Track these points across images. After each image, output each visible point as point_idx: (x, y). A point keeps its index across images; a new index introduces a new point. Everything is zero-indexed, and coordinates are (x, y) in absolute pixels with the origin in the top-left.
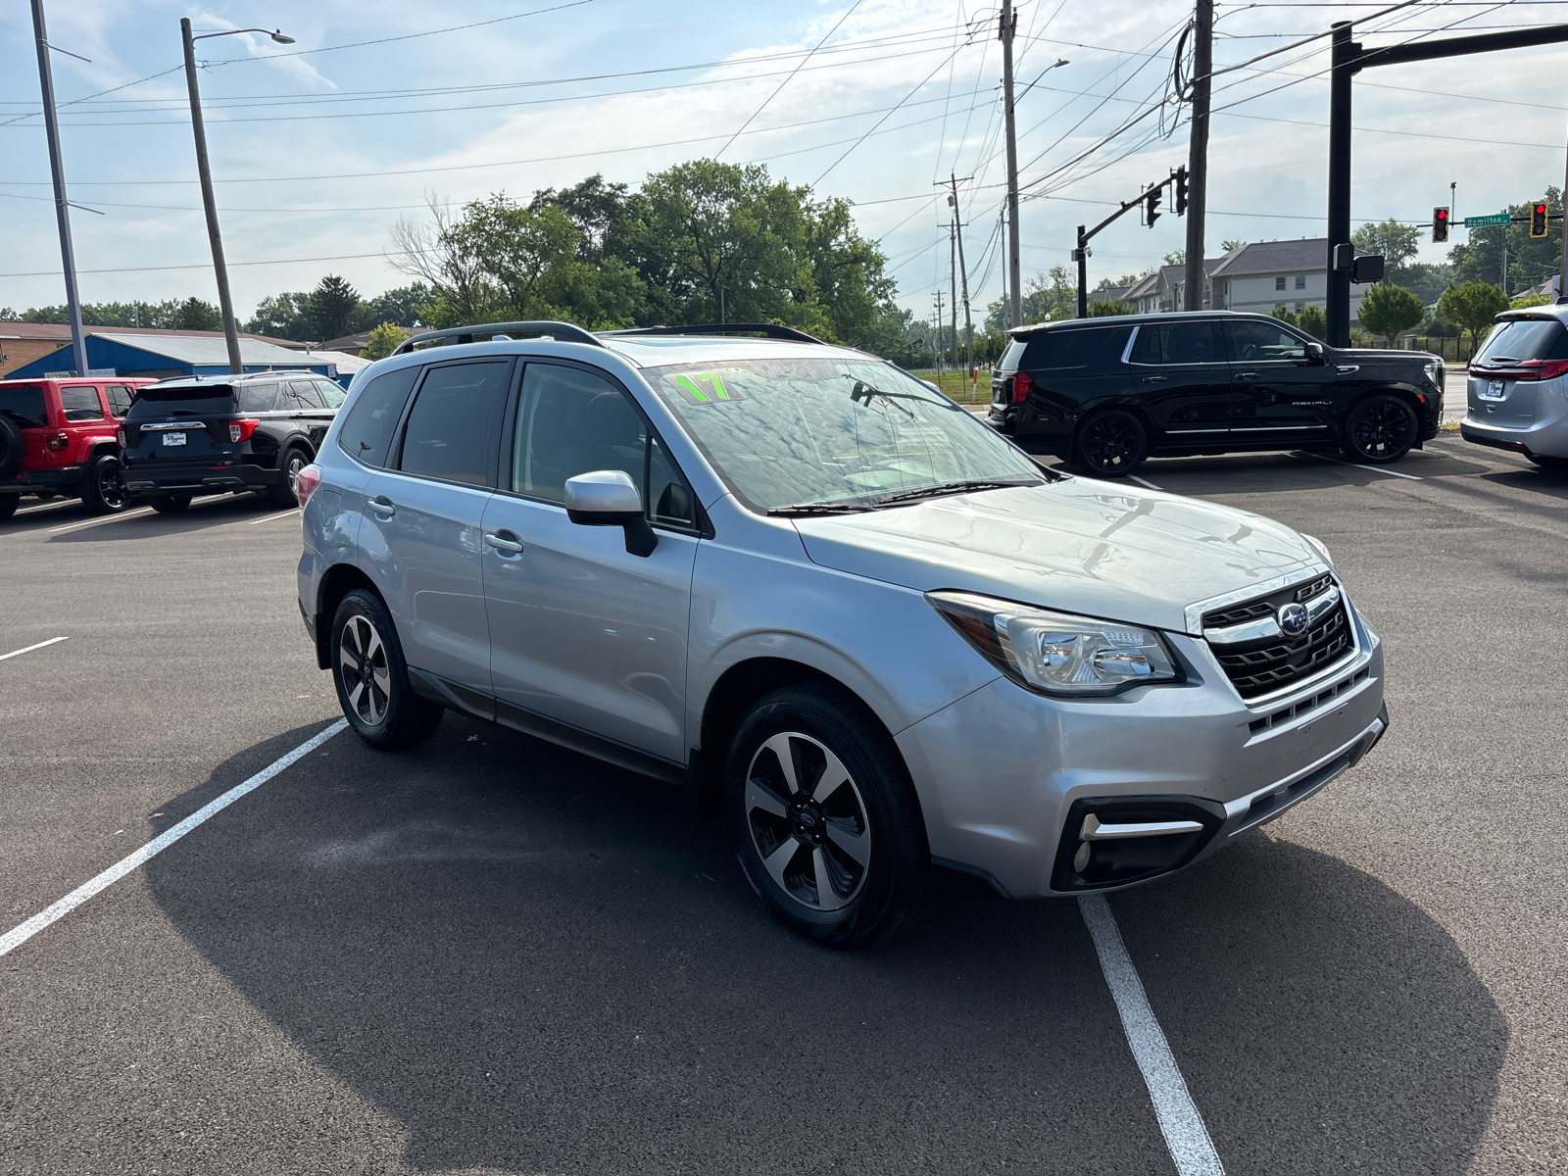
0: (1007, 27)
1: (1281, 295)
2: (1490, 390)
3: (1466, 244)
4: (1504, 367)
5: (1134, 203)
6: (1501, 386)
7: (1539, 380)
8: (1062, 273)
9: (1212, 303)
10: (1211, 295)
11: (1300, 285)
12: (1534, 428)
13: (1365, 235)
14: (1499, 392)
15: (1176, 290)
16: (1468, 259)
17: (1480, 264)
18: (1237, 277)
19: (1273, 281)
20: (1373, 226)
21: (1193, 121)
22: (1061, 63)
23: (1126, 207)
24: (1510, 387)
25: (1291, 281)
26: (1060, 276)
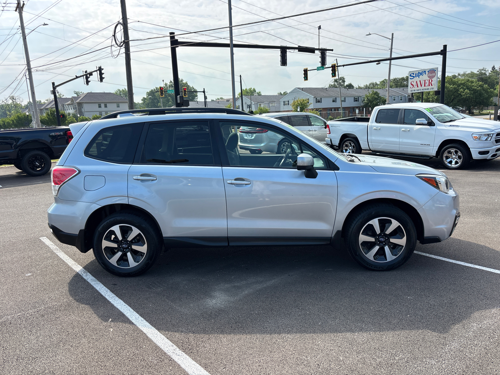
0: (20, 8)
1: (100, 109)
2: (248, 136)
3: (146, 97)
4: (252, 130)
5: (81, 76)
6: (251, 135)
7: (262, 133)
8: (15, 98)
9: (78, 111)
10: (77, 108)
11: (106, 106)
12: (262, 145)
13: (118, 92)
14: (251, 136)
15: (63, 106)
16: (147, 102)
17: (150, 103)
18: (86, 103)
19: (97, 105)
20: (120, 90)
21: (125, 54)
22: (45, 24)
23: (77, 77)
24: (254, 135)
25: (103, 105)
26: (14, 99)
